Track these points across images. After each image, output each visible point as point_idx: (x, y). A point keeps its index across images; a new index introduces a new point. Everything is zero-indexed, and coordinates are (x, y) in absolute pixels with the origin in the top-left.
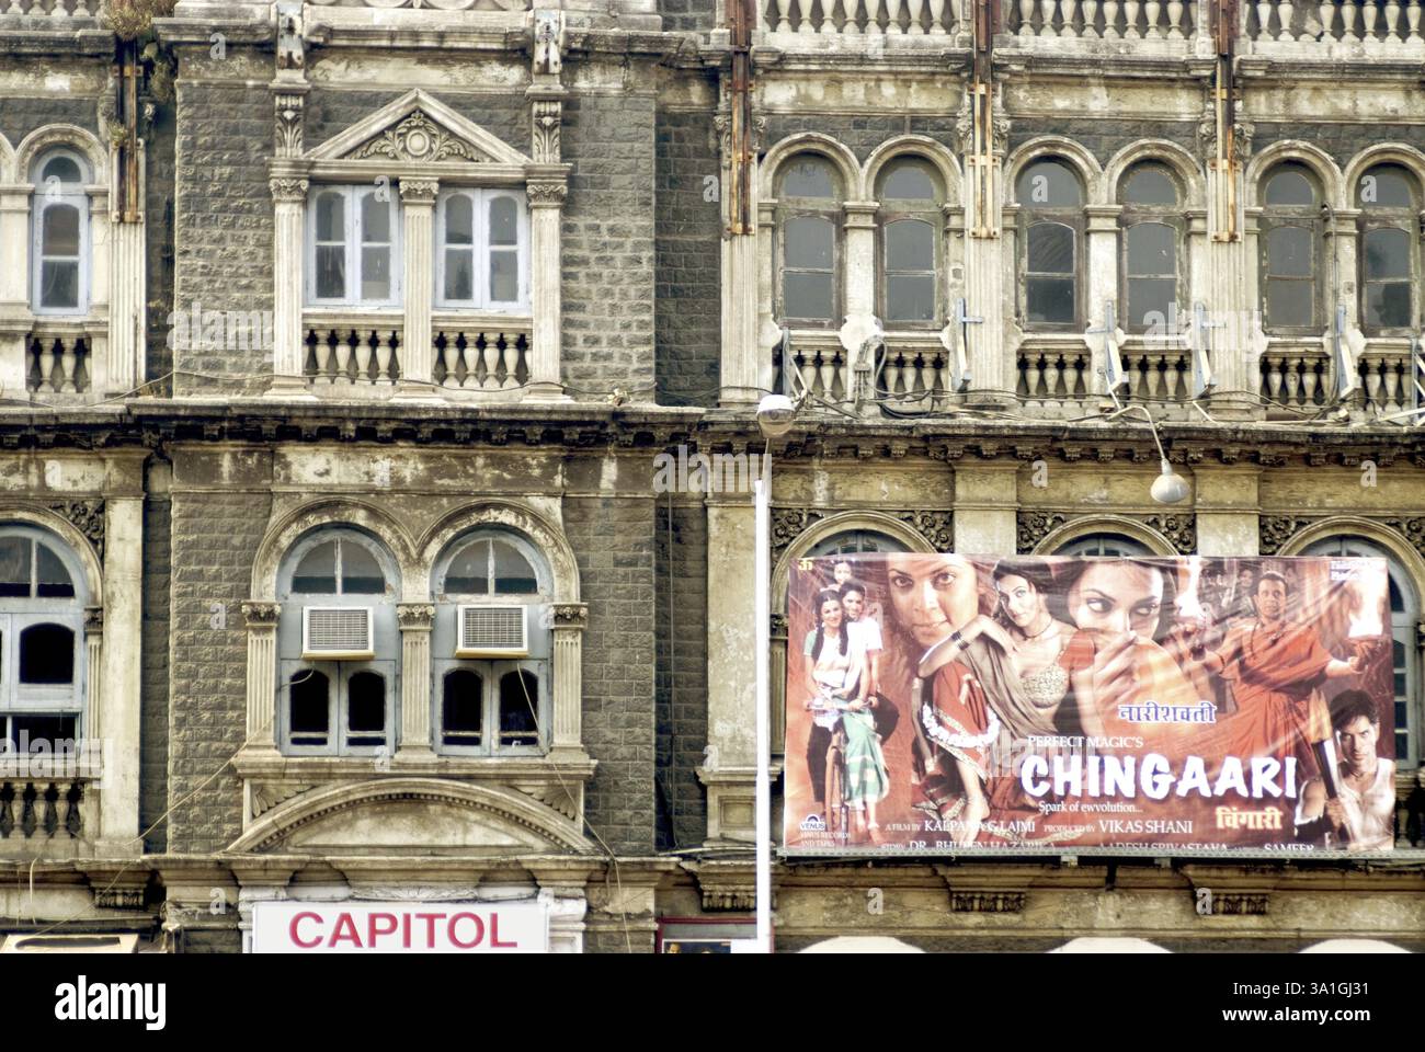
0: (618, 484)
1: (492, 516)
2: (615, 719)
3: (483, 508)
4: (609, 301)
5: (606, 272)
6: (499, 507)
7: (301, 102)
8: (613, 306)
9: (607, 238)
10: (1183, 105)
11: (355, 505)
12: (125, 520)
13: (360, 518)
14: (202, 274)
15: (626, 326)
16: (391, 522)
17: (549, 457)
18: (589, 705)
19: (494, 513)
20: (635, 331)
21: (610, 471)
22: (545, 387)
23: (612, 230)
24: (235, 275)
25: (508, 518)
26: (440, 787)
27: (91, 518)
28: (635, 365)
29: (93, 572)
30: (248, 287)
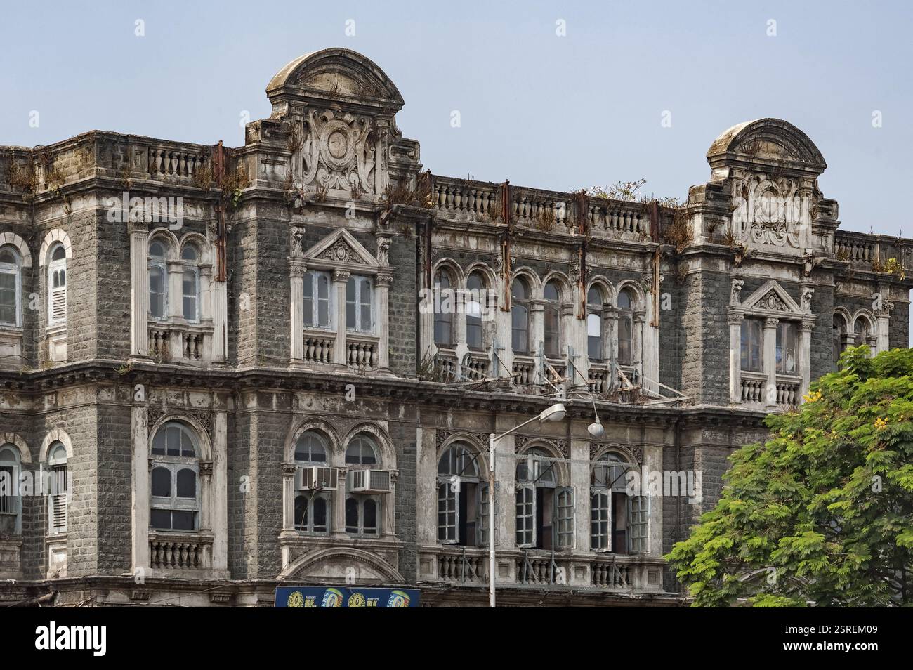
0: (405, 415)
1: (365, 428)
2: (404, 523)
3: (362, 425)
4: (401, 332)
5: (401, 318)
6: (368, 424)
7: (304, 230)
8: (403, 334)
9: (400, 303)
10: (564, 256)
11: (322, 421)
12: (221, 422)
13: (322, 427)
14: (266, 309)
15: (407, 344)
16: (334, 429)
17: (384, 402)
18: (397, 517)
19: (366, 427)
20: (409, 346)
21: (402, 410)
22: (382, 370)
23: (402, 299)
24: (277, 310)
25: (371, 430)
26: (350, 551)
27: (208, 421)
28: (410, 362)
29: (208, 446)
30: (281, 316)
